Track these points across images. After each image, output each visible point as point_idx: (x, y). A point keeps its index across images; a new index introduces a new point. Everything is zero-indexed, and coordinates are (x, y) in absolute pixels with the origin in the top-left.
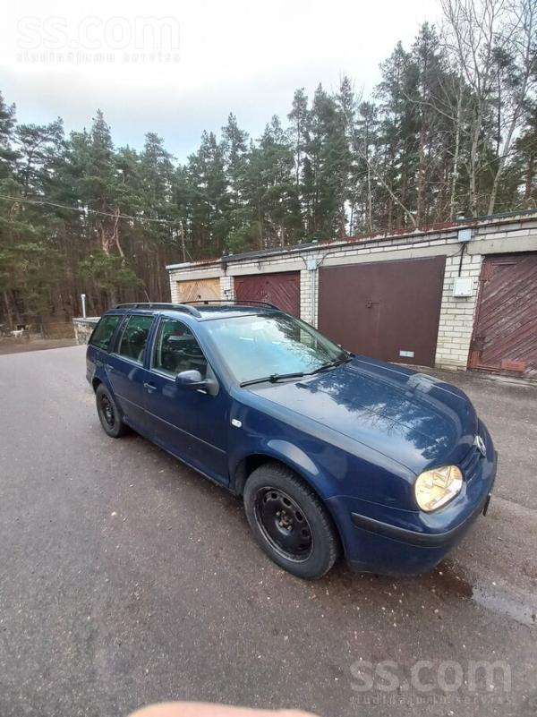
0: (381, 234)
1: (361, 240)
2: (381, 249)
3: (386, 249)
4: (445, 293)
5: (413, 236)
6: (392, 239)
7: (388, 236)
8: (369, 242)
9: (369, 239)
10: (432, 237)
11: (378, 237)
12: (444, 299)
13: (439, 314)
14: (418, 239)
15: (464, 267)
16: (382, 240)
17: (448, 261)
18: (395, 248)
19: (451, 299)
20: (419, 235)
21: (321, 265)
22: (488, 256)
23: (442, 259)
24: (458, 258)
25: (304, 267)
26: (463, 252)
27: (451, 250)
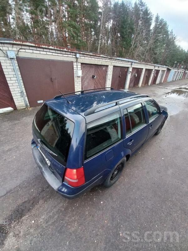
0: (52, 46)
1: (43, 46)
2: (51, 54)
4: (75, 75)
5: (63, 51)
6: (55, 50)
7: (55, 48)
8: (46, 48)
9: (47, 47)
11: (51, 47)
12: (75, 77)
13: (74, 82)
17: (74, 63)
18: (57, 54)
19: (76, 77)
20: (66, 51)
21: (17, 56)
22: (82, 64)
23: (72, 62)
24: (76, 63)
25: (3, 55)
26: (77, 61)
27: (74, 60)
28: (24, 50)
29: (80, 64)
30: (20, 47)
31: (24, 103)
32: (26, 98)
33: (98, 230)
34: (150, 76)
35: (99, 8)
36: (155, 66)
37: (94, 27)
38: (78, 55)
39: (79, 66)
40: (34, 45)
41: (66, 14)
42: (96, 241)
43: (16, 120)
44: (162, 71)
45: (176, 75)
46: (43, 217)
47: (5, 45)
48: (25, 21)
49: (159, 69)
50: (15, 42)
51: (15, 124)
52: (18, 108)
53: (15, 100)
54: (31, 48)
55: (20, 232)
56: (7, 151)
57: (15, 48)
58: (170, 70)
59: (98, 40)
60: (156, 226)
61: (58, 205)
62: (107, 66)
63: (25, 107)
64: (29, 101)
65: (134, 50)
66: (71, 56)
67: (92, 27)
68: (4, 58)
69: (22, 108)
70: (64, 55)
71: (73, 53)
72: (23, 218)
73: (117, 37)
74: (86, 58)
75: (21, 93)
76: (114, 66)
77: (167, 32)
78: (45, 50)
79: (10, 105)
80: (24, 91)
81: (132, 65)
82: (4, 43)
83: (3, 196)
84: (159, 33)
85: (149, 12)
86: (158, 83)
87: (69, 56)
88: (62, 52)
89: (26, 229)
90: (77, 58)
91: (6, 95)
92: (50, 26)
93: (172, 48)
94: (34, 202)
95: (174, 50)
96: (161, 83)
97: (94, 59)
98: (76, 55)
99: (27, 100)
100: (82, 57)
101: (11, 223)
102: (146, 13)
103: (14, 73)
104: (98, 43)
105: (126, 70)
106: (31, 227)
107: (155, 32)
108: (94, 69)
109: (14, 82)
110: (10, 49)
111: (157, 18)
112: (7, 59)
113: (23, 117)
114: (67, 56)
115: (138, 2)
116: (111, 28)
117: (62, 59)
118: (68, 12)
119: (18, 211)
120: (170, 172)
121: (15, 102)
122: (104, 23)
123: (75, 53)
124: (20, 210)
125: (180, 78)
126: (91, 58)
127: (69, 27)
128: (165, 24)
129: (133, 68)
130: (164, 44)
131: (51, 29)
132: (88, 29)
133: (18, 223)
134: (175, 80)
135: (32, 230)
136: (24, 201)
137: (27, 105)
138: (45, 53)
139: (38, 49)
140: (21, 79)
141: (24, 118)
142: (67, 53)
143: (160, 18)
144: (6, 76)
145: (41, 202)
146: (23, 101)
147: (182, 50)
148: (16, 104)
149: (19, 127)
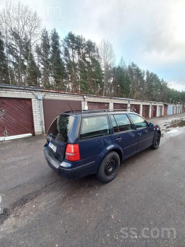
0: (67, 92)
1: (61, 92)
2: (66, 96)
3: (68, 96)
6: (69, 94)
9: (64, 92)
10: (79, 96)
14: (75, 96)
15: (85, 104)
16: (67, 94)
17: (82, 102)
18: (70, 97)
20: (76, 95)
21: (44, 98)
22: (88, 102)
23: (81, 101)
24: (84, 102)
25: (34, 97)
26: (84, 101)
27: (82, 100)
28: (48, 95)
29: (87, 102)
30: (46, 93)
31: (41, 130)
32: (44, 126)
33: (91, 213)
34: (149, 111)
35: (102, 71)
36: (151, 103)
37: (99, 82)
38: (85, 97)
39: (86, 103)
40: (55, 92)
41: (79, 76)
42: (88, 222)
43: (33, 142)
44: (159, 106)
45: (175, 109)
46: (43, 204)
47: (37, 92)
48: (50, 82)
49: (155, 105)
50: (43, 90)
51: (31, 144)
52: (36, 134)
53: (35, 127)
54: (53, 93)
55: (21, 214)
56: (23, 160)
57: (43, 94)
58: (167, 105)
59: (103, 90)
60: (149, 212)
61: (57, 196)
62: (108, 103)
63: (41, 134)
64: (45, 129)
65: (132, 94)
66: (80, 97)
67: (97, 82)
68: (35, 100)
69: (39, 134)
70: (75, 97)
71: (81, 95)
72: (26, 204)
73: (118, 87)
74: (91, 98)
75: (41, 122)
76: (114, 103)
77: (159, 80)
78: (62, 94)
79: (30, 131)
80: (43, 121)
81: (129, 102)
82: (36, 91)
83: (13, 189)
84: (151, 82)
85: (140, 70)
86: (159, 116)
87: (79, 97)
88: (74, 95)
89: (27, 211)
90: (84, 99)
91: (30, 123)
92: (67, 85)
93: (166, 91)
94: (37, 194)
95: (168, 92)
96: (162, 116)
97: (97, 99)
98: (83, 97)
99: (44, 128)
100: (88, 98)
101: (14, 208)
102: (138, 70)
103: (39, 109)
104: (103, 92)
105: (125, 106)
106: (31, 210)
107: (147, 81)
108: (97, 106)
109: (38, 114)
110: (40, 94)
111: (148, 73)
112: (36, 100)
113: (38, 140)
114: (77, 97)
115: (130, 65)
116: (112, 82)
117: (73, 100)
118: (81, 75)
119: (22, 199)
120: (166, 174)
121: (35, 129)
122: (107, 80)
123: (83, 95)
124: (24, 199)
125: (181, 111)
126: (95, 99)
127: (81, 84)
128: (155, 75)
129: (131, 104)
130: (158, 88)
131: (68, 86)
132: (95, 84)
133: (21, 207)
134: (176, 114)
135: (31, 213)
136: (29, 193)
137: (43, 132)
138: (62, 96)
139: (58, 94)
140: (43, 112)
141: (40, 140)
142: (77, 96)
143: (150, 72)
144: (33, 111)
145: (43, 194)
146: (41, 128)
147: (176, 91)
148: (35, 131)
149: (35, 146)
